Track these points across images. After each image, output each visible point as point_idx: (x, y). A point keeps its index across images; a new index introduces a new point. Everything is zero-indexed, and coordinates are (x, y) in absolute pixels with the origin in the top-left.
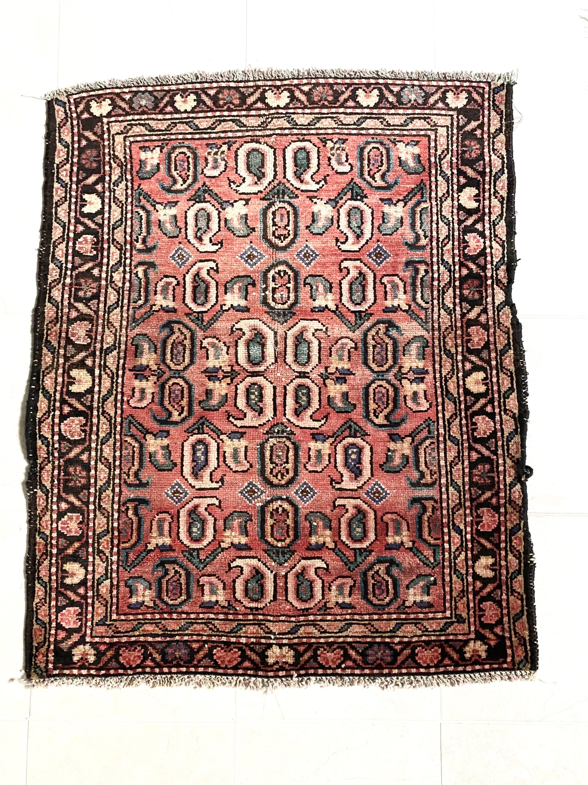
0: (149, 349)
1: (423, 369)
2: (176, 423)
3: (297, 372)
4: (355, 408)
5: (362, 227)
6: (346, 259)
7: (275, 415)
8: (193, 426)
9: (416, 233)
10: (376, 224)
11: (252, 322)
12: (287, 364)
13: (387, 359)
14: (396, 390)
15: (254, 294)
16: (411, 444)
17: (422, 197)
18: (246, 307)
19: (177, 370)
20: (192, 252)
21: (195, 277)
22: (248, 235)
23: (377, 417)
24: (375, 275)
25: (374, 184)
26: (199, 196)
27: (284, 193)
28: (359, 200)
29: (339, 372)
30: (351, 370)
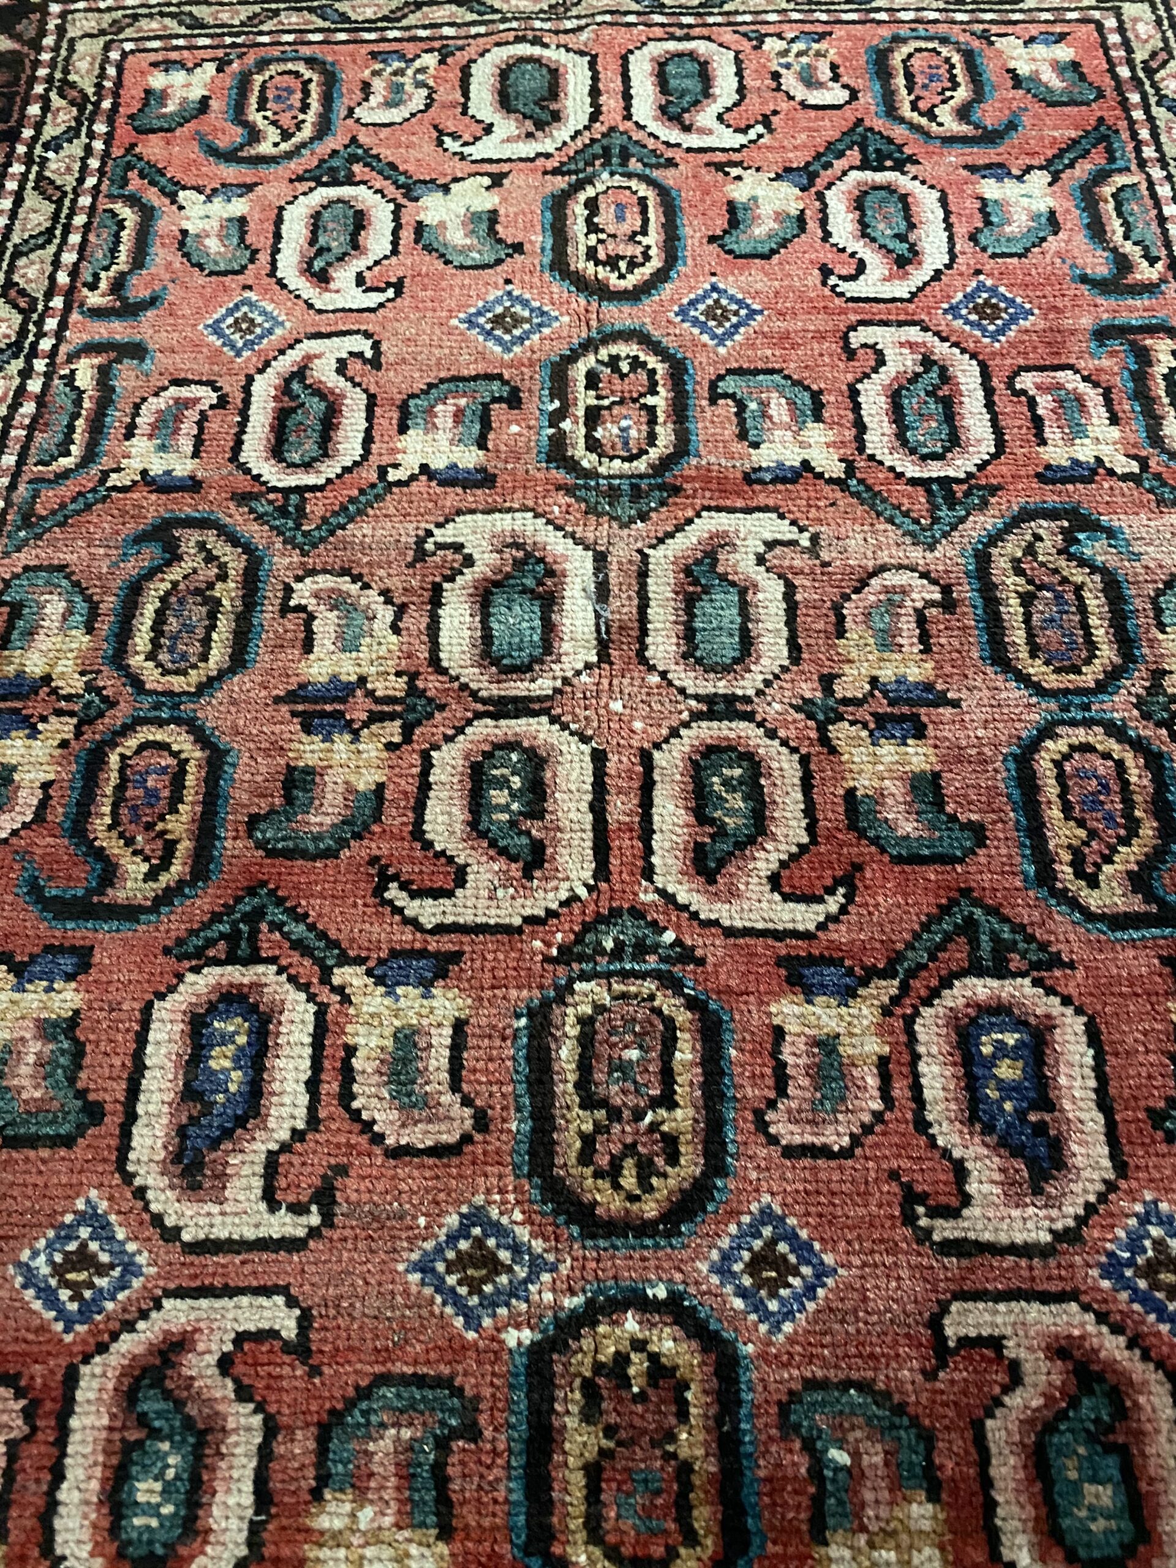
0: (68, 613)
3: (697, 697)
4: (981, 843)
5: (912, 237)
6: (866, 323)
7: (602, 871)
8: (205, 926)
9: (1114, 250)
10: (962, 229)
11: (503, 523)
12: (652, 668)
13: (1091, 645)
15: (514, 429)
17: (1112, 159)
18: (482, 470)
19: (170, 694)
20: (289, 312)
21: (288, 381)
22: (499, 262)
23: (1093, 882)
24: (983, 366)
25: (936, 130)
26: (333, 170)
28: (891, 169)
29: (885, 693)
30: (939, 687)
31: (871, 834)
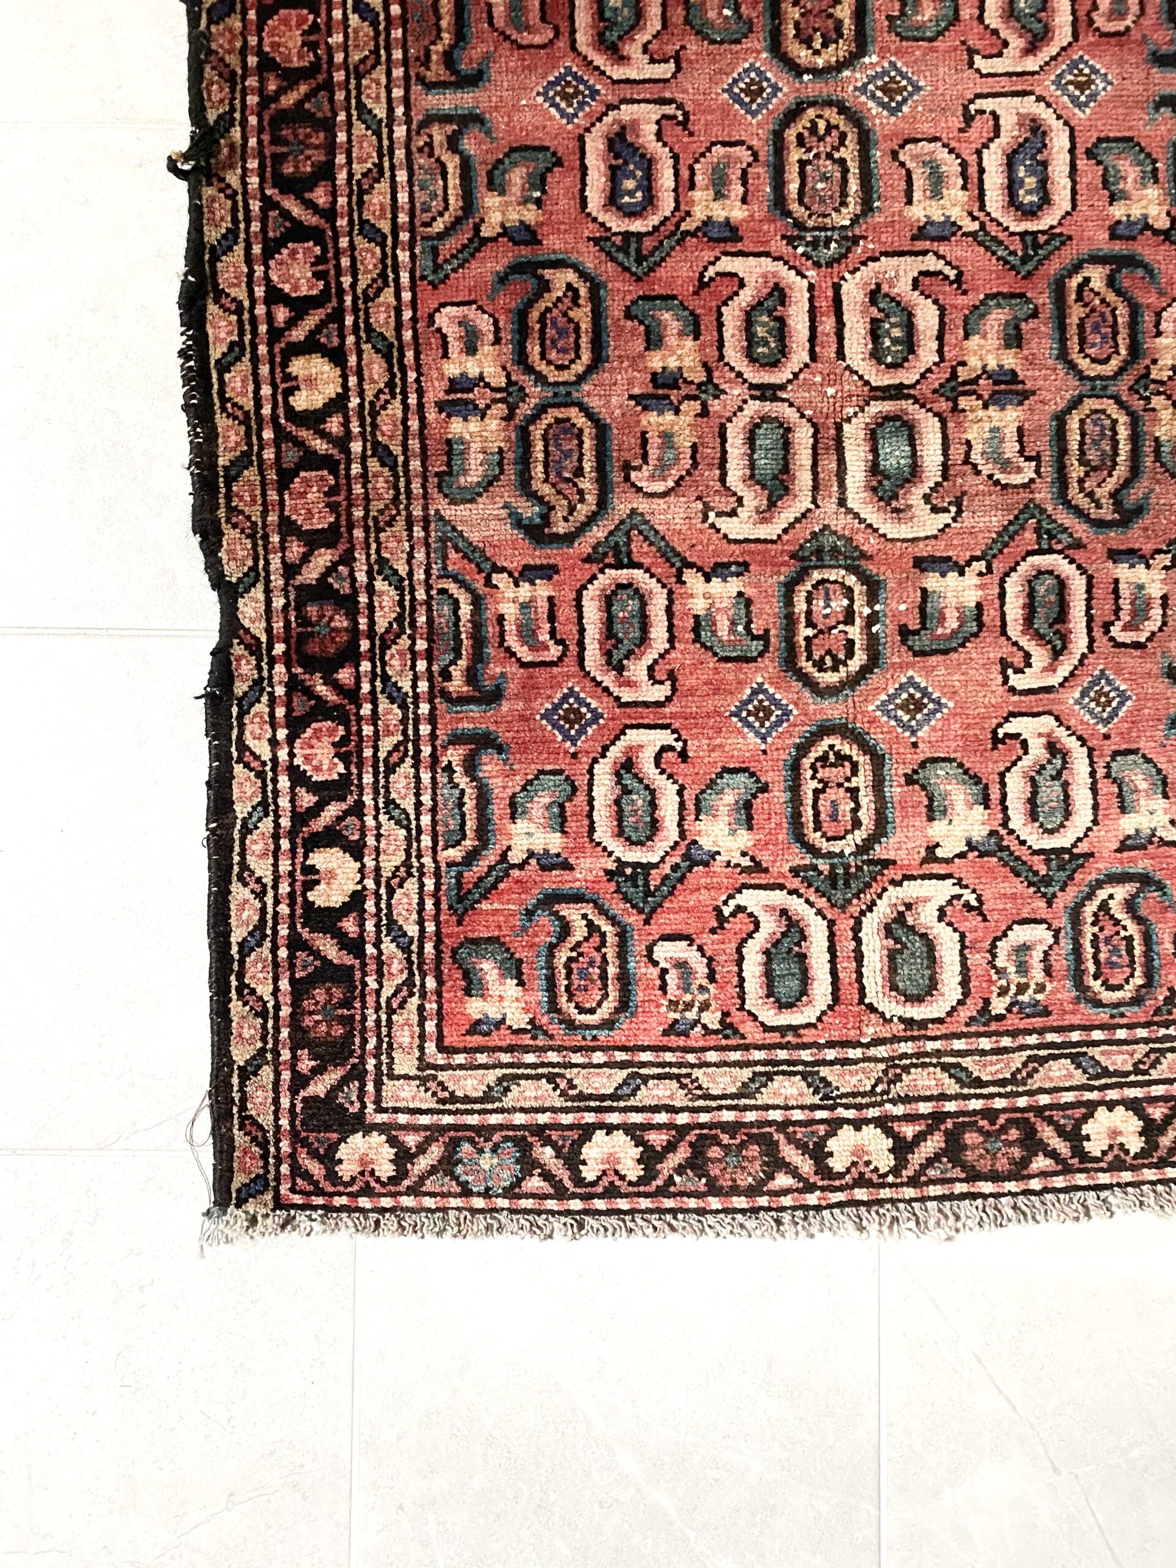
1: (449, 416)
2: (1096, 259)
3: (783, 400)
4: (627, 307)
5: (618, 790)
6: (658, 704)
7: (837, 288)
8: (1051, 253)
9: (474, 778)
10: (581, 798)
11: (904, 531)
12: (809, 420)
13: (545, 438)
14: (521, 358)
15: (903, 607)
16: (482, 220)
17: (459, 876)
18: (923, 570)
19: (1098, 397)
20: (1072, 713)
21: (1064, 647)
22: (923, 765)
24: (582, 666)
25: (589, 909)
26: (1061, 868)
27: (833, 878)
28: (628, 864)
29: (671, 403)
30: (639, 408)
31: (686, 313)
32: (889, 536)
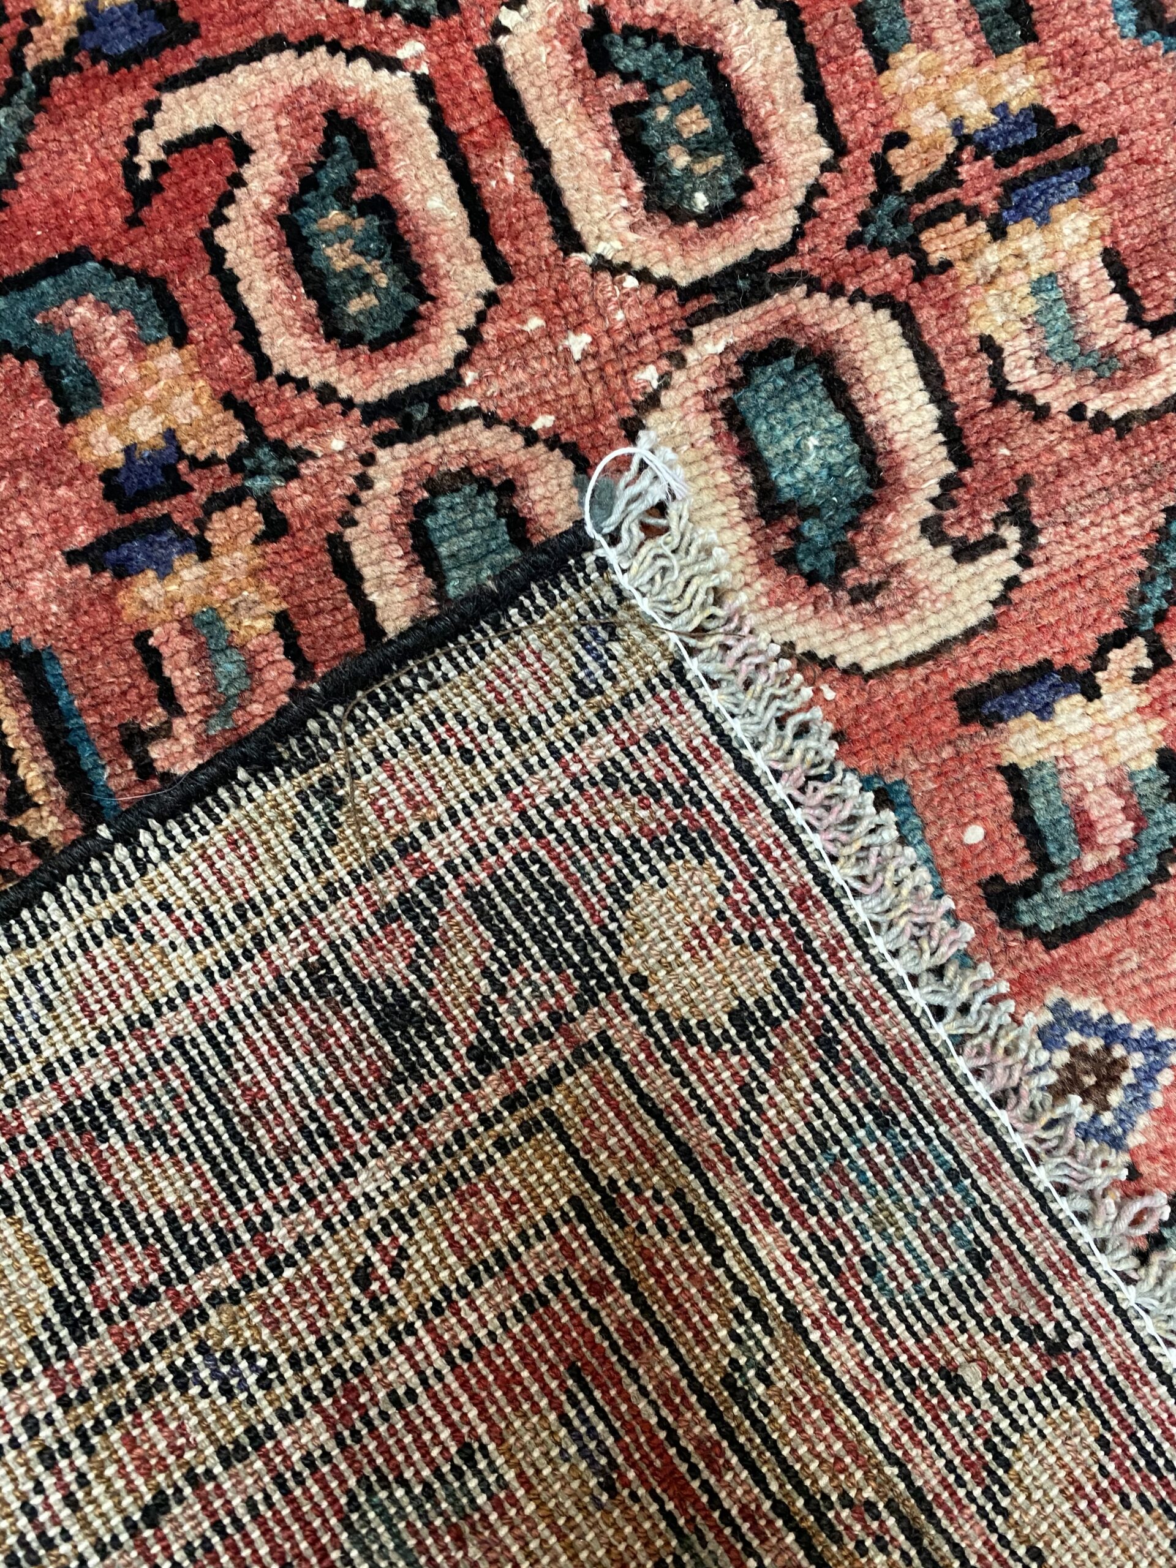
7: (491, 61)
31: (129, 285)
32: (869, 666)
